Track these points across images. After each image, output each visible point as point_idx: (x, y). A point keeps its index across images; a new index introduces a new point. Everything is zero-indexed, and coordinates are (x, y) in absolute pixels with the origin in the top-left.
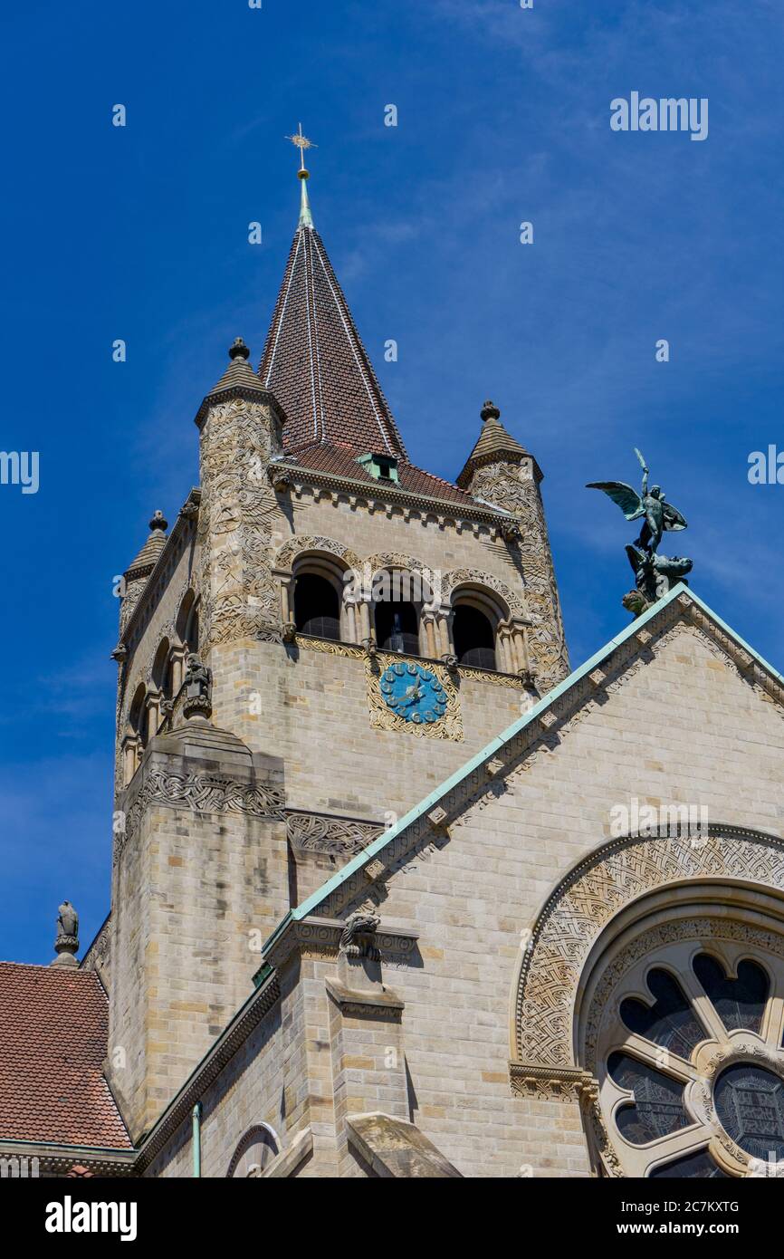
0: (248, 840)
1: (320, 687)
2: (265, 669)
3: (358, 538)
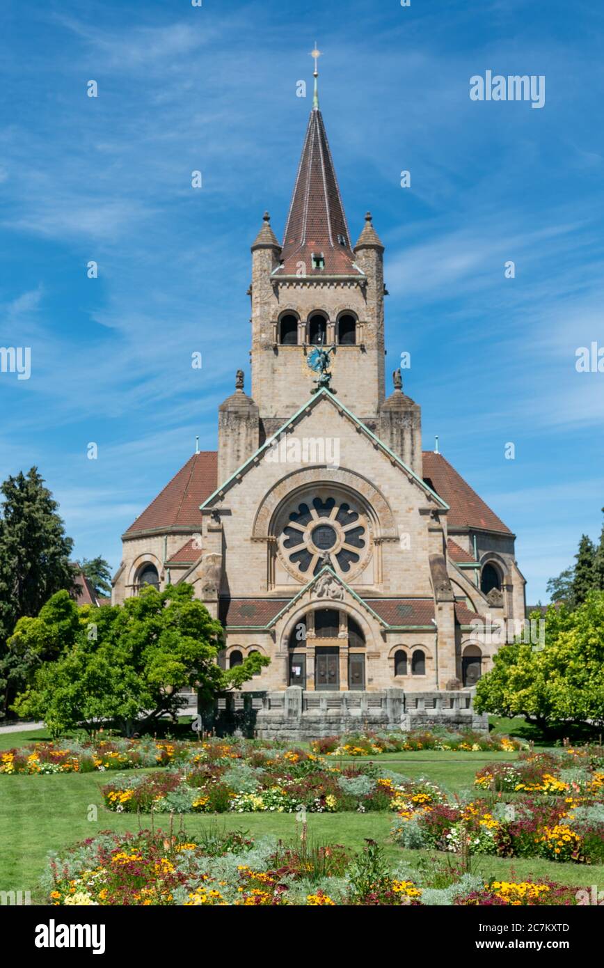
0: (247, 435)
1: (285, 365)
2: (267, 361)
3: (303, 300)
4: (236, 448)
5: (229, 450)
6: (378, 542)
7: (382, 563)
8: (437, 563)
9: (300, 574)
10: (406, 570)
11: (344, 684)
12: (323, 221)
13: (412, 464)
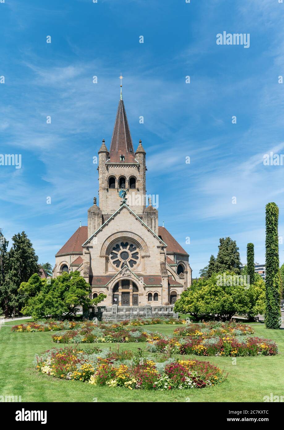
0: (98, 221)
1: (111, 195)
2: (104, 194)
3: (117, 172)
4: (94, 225)
5: (92, 226)
6: (143, 257)
7: (144, 264)
8: (163, 264)
9: (117, 268)
10: (152, 267)
11: (131, 304)
12: (124, 143)
13: (155, 231)
